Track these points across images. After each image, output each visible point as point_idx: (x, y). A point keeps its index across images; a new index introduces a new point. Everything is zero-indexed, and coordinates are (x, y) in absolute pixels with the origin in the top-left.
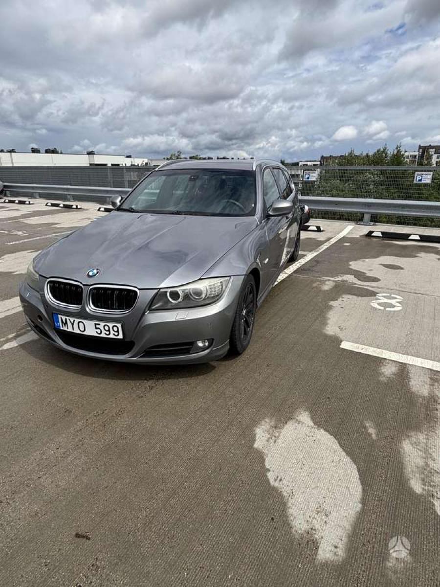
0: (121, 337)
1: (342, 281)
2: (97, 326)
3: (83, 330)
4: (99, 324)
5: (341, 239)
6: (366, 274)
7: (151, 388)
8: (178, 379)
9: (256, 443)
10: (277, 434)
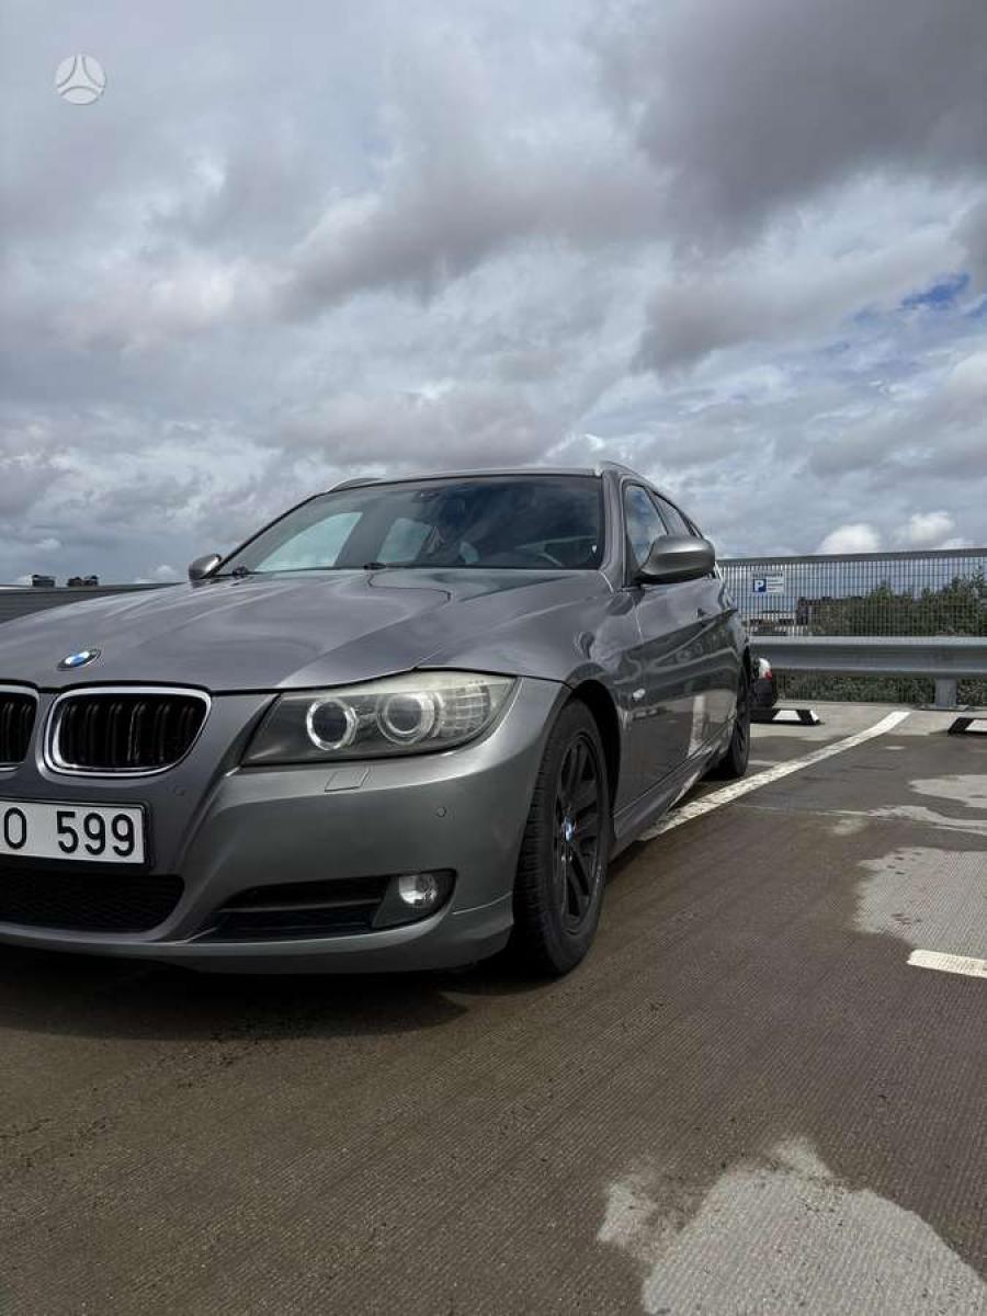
0: (137, 857)
1: (889, 818)
2: (66, 822)
3: (16, 839)
4: (72, 815)
5: (873, 739)
6: (965, 803)
7: (229, 1062)
8: (329, 1037)
9: (605, 1228)
10: (690, 1201)
